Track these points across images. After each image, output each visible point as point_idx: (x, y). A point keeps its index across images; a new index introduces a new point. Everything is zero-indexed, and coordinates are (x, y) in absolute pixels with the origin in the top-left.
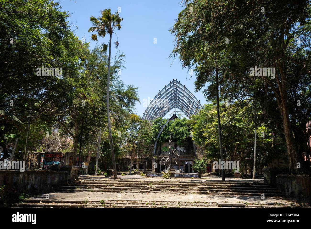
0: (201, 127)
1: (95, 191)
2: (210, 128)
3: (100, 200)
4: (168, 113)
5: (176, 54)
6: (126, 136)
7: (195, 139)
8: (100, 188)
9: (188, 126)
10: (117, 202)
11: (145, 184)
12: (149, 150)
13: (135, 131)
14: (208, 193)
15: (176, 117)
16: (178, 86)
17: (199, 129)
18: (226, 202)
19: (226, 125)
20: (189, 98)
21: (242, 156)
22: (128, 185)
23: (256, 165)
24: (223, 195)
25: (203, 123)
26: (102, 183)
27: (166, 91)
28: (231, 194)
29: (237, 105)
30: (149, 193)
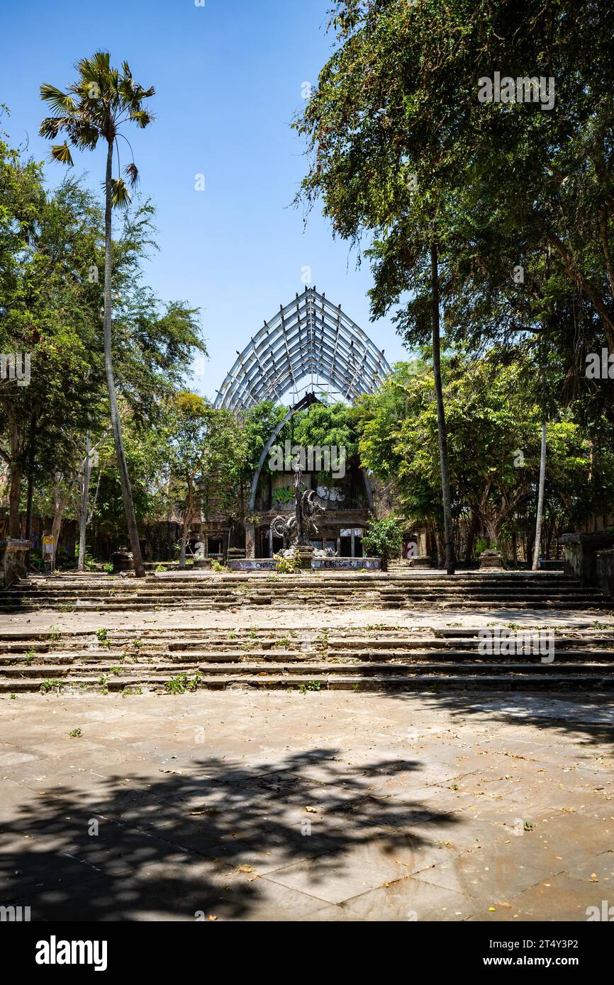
0: (388, 427)
1: (78, 609)
2: (413, 429)
3: (97, 630)
4: (291, 389)
5: (312, 194)
6: (167, 459)
7: (370, 464)
8: (93, 600)
9: (351, 427)
10: (145, 634)
11: (225, 587)
12: (235, 497)
13: (192, 442)
14: (407, 605)
15: (315, 400)
16: (321, 306)
17: (383, 433)
18: (457, 625)
19: (459, 418)
20: (352, 342)
21: (503, 506)
22: (177, 590)
23: (542, 533)
24: (450, 610)
25: (394, 416)
26: (99, 588)
27: (285, 322)
28: (470, 606)
29: (494, 360)
30: (239, 609)
